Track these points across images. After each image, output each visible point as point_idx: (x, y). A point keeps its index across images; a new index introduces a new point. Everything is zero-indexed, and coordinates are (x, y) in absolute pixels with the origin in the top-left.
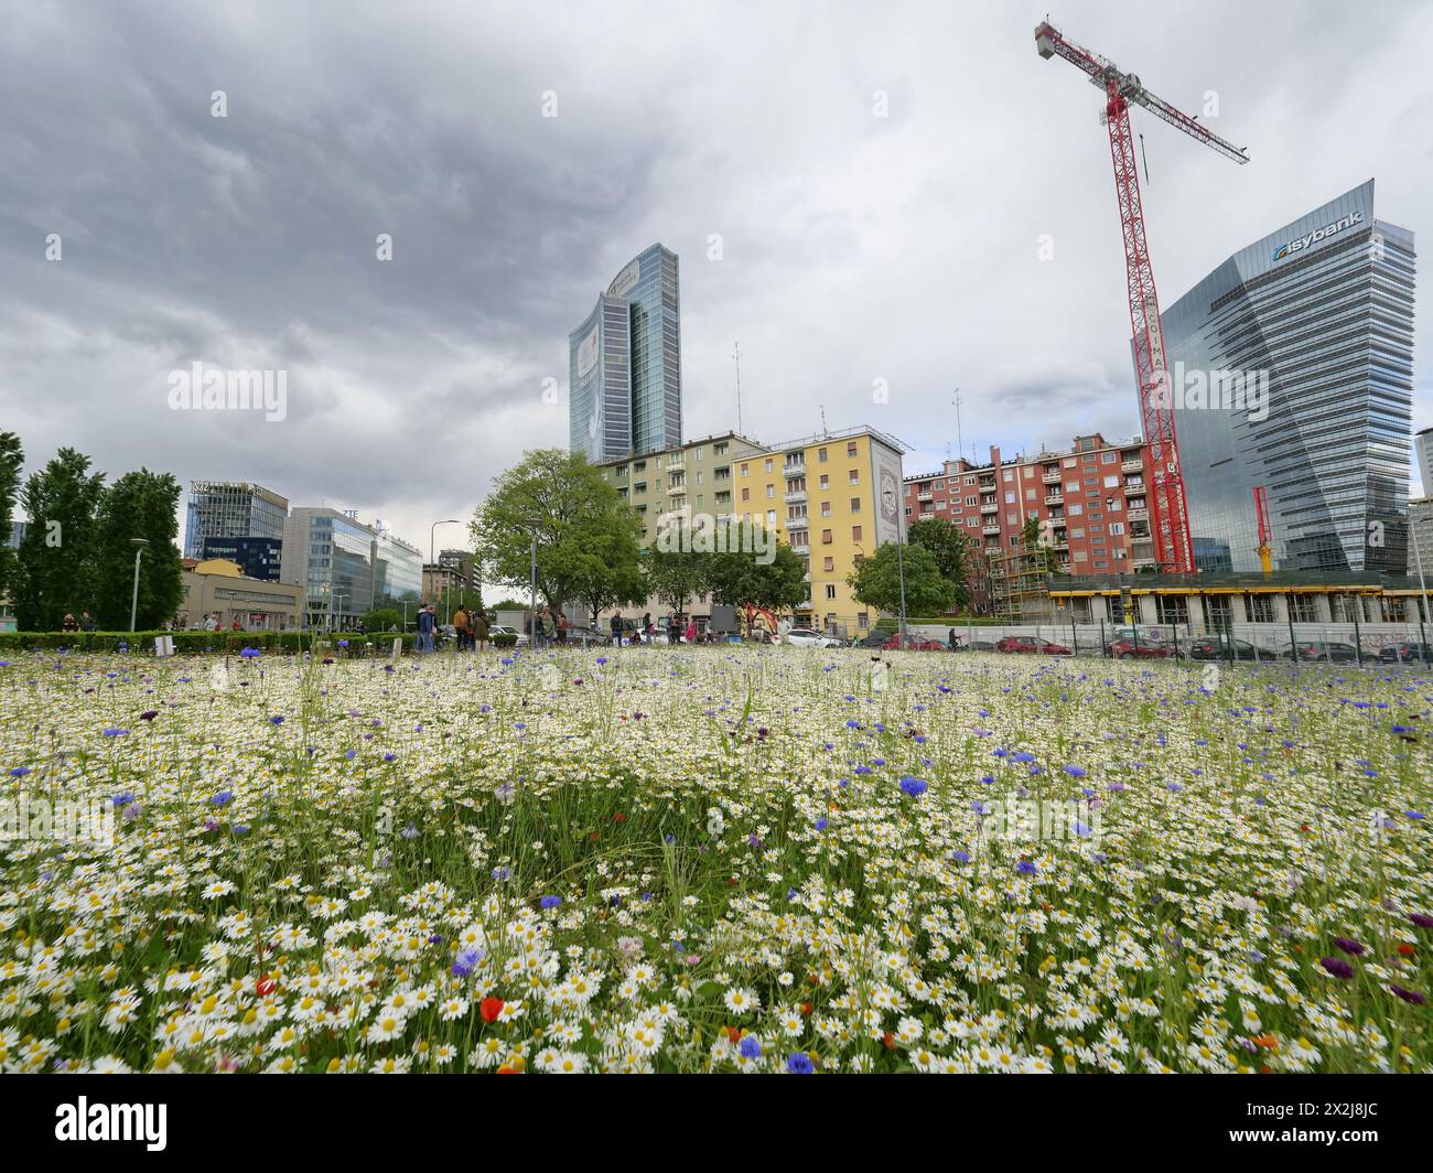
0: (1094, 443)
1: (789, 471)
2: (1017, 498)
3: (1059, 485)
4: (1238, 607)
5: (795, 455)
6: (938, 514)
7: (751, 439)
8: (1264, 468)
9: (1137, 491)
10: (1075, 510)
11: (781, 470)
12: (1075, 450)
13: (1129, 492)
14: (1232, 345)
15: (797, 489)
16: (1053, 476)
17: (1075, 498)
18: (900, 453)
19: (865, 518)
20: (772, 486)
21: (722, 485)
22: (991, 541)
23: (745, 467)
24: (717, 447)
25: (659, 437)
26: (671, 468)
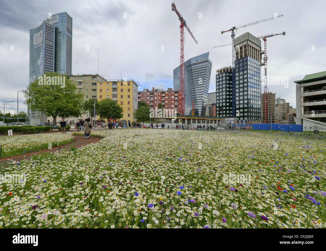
0: (171, 90)
1: (113, 87)
2: (157, 98)
3: (164, 97)
4: (191, 121)
5: (115, 83)
6: (142, 100)
7: (102, 77)
8: (190, 97)
9: (177, 100)
10: (167, 102)
11: (111, 86)
12: (168, 90)
13: (175, 100)
14: (189, 75)
15: (115, 91)
16: (163, 95)
17: (166, 100)
18: (138, 86)
19: (131, 100)
20: (108, 89)
21: (94, 87)
22: (151, 106)
23: (101, 84)
24: (93, 77)
25: (64, 69)
26: (78, 81)
